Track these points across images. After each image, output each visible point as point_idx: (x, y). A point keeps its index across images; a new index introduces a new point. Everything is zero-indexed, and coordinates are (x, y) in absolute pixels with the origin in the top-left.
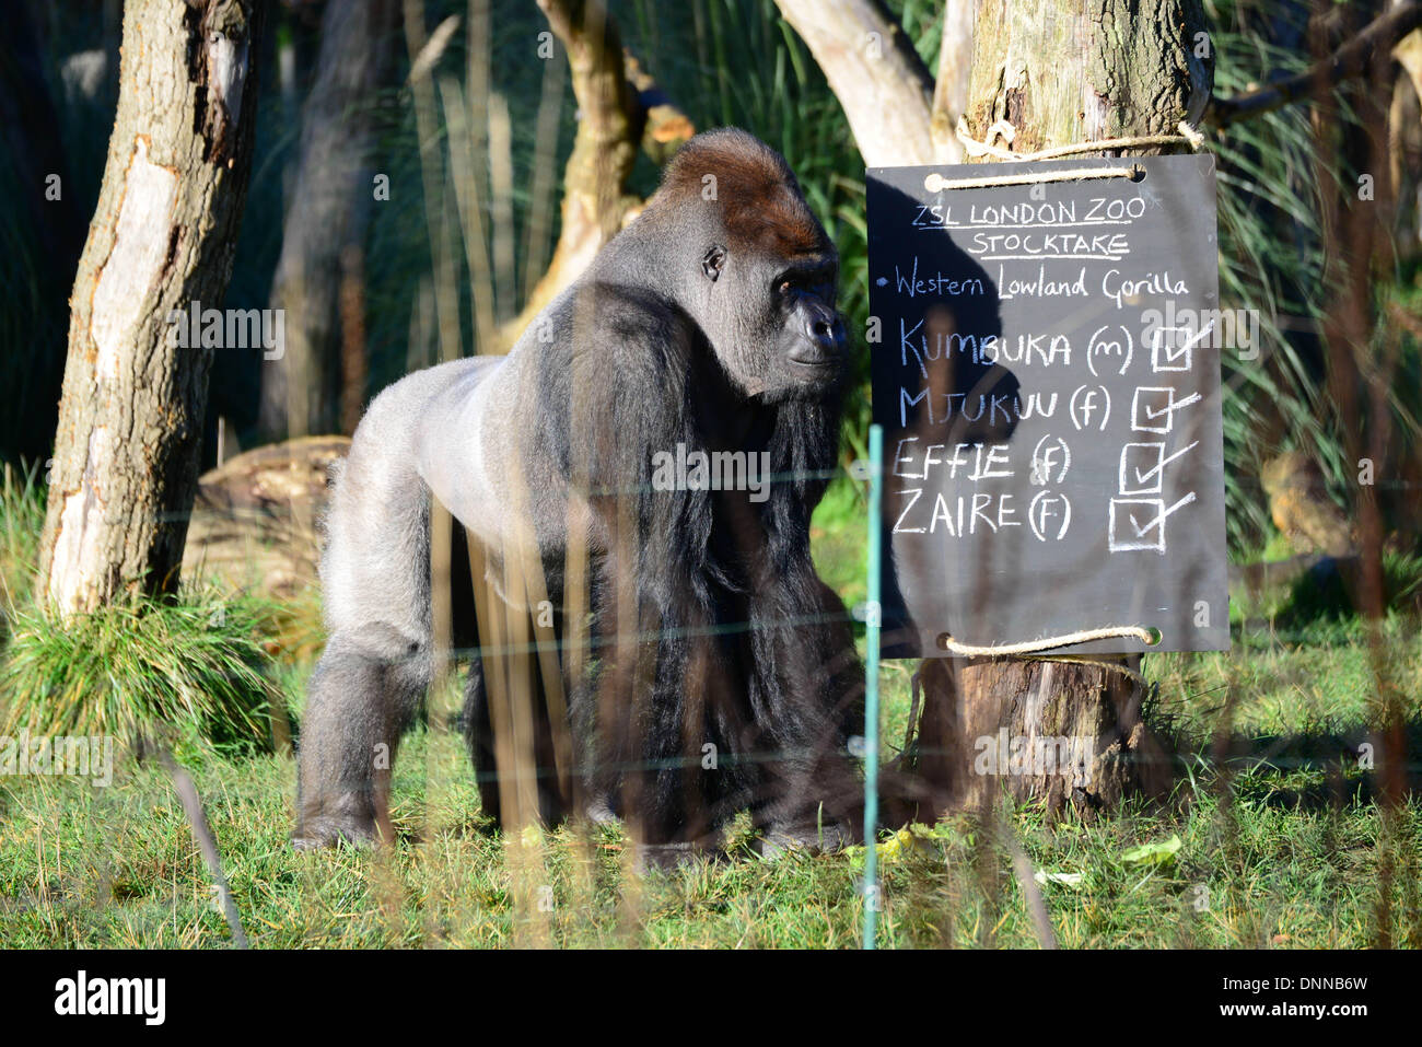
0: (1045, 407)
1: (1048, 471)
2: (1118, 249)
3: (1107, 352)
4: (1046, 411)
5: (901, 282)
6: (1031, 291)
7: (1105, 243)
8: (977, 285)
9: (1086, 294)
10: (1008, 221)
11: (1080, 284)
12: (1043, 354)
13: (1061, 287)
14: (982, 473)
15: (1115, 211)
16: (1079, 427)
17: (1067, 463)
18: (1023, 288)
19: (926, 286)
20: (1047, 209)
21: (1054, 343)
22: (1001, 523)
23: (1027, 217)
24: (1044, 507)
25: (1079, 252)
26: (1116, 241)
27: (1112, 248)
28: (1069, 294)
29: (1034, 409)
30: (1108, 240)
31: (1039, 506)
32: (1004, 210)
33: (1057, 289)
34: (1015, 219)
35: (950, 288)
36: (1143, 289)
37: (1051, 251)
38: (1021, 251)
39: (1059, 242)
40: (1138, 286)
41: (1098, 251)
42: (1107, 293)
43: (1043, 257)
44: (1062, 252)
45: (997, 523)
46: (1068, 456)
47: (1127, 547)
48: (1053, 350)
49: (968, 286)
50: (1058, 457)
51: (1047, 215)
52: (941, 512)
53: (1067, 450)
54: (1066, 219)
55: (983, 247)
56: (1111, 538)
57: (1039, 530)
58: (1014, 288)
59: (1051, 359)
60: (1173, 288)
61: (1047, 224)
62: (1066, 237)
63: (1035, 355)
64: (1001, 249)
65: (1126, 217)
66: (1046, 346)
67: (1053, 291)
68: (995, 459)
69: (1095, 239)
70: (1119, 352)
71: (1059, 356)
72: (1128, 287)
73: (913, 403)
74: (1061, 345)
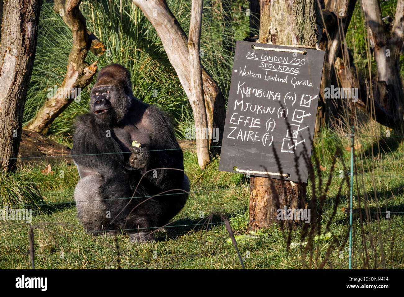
0: (271, 110)
1: (269, 128)
2: (297, 72)
3: (289, 99)
4: (271, 112)
5: (241, 72)
6: (273, 80)
7: (294, 70)
8: (260, 76)
9: (287, 83)
10: (270, 60)
11: (286, 80)
12: (273, 97)
13: (281, 80)
14: (252, 126)
15: (298, 62)
16: (279, 118)
17: (274, 127)
18: (271, 78)
19: (247, 74)
20: (281, 59)
21: (277, 94)
22: (255, 140)
23: (275, 60)
24: (267, 137)
25: (287, 71)
26: (297, 70)
27: (295, 72)
28: (282, 82)
29: (269, 111)
30: (295, 69)
31: (265, 137)
32: (270, 57)
33: (280, 80)
34: (272, 60)
35: (253, 75)
36: (302, 83)
37: (280, 70)
38: (272, 68)
39: (282, 68)
40: (300, 82)
41: (292, 72)
42: (292, 83)
43: (277, 71)
44: (283, 71)
45: (254, 140)
46: (275, 125)
47: (286, 151)
48: (276, 96)
49: (257, 76)
50: (272, 124)
51: (280, 60)
52: (240, 134)
53: (275, 123)
54: (285, 62)
55: (263, 66)
56: (282, 148)
57: (264, 143)
58: (269, 78)
59: (275, 98)
60: (309, 85)
61: (280, 62)
62: (284, 67)
63: (271, 96)
64: (267, 67)
65: (300, 64)
66: (274, 94)
67: (279, 80)
68: (256, 122)
69: (291, 69)
70: (293, 99)
71: (277, 98)
72: (297, 83)
73: (238, 104)
74: (278, 95)
